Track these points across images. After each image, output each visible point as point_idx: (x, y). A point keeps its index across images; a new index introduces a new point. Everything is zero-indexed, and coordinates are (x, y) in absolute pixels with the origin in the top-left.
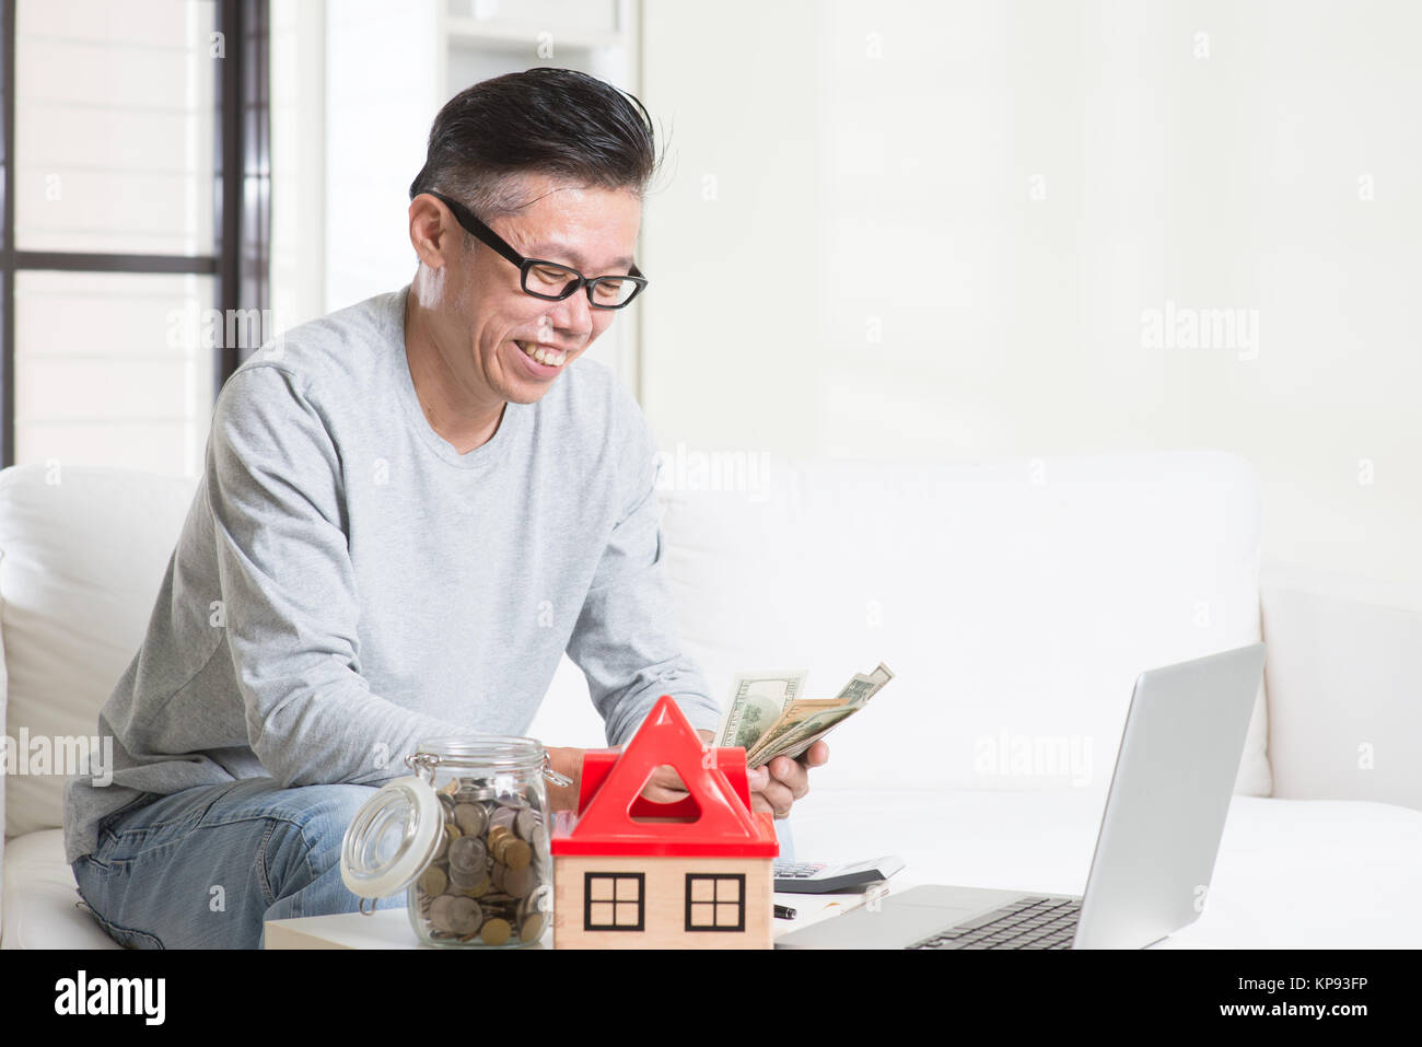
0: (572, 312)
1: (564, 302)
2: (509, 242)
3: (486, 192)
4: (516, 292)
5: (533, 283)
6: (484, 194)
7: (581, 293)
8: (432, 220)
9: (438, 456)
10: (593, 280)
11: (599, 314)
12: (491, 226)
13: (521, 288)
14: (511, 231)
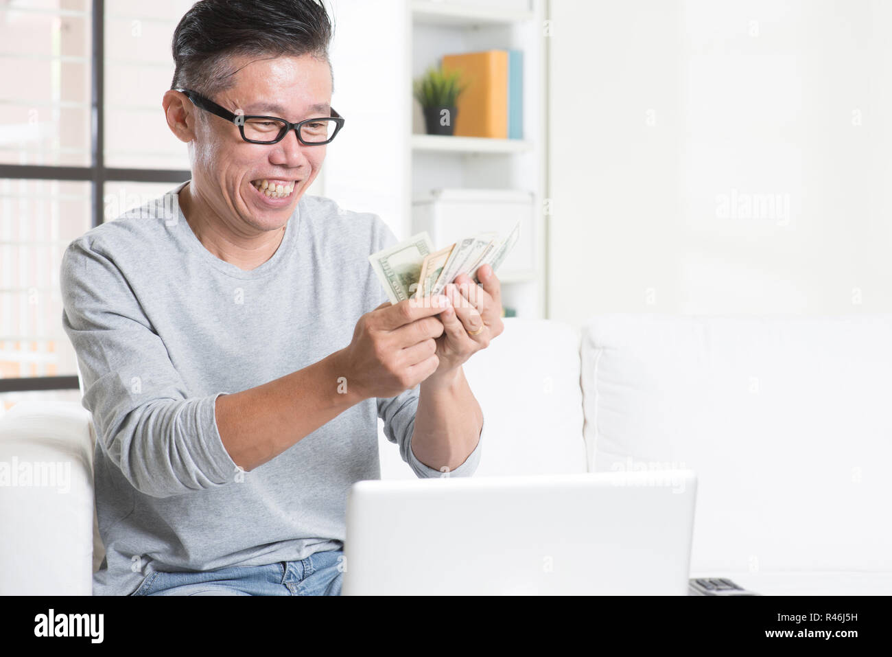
0: (286, 152)
1: (279, 145)
2: (228, 109)
3: (206, 77)
4: (239, 142)
5: (251, 133)
6: (205, 79)
7: (291, 134)
8: (178, 108)
9: (225, 274)
10: (298, 124)
11: (311, 150)
12: (214, 100)
13: (241, 138)
14: (228, 101)
